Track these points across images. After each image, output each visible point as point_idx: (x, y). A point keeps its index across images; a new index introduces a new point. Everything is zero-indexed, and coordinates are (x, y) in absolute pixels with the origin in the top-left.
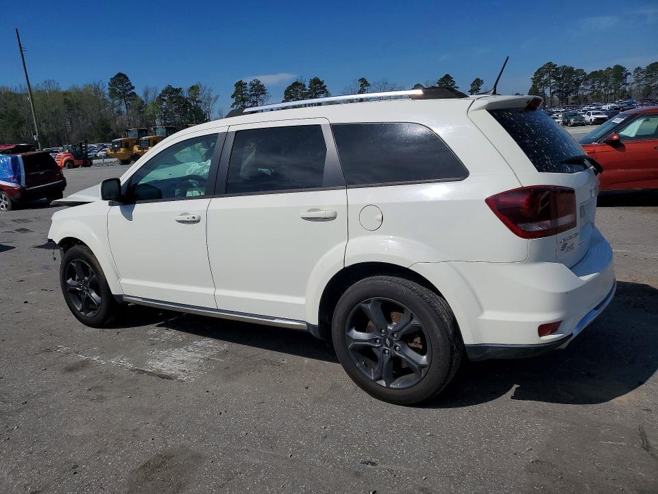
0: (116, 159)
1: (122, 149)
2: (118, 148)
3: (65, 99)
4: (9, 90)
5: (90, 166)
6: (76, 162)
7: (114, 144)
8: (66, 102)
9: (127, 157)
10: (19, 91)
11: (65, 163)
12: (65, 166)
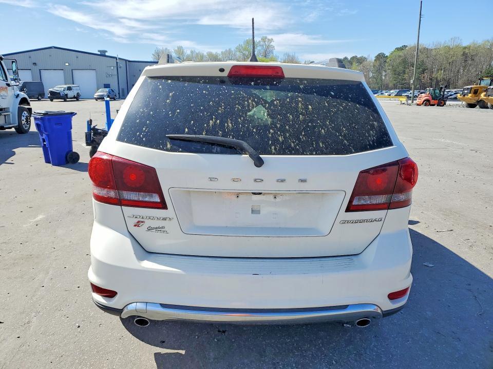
0: (464, 103)
1: (470, 95)
2: (467, 94)
3: (464, 52)
4: (424, 46)
5: (443, 106)
6: (432, 102)
7: (464, 89)
8: (464, 54)
9: (473, 102)
10: (430, 47)
11: (423, 102)
12: (423, 104)
